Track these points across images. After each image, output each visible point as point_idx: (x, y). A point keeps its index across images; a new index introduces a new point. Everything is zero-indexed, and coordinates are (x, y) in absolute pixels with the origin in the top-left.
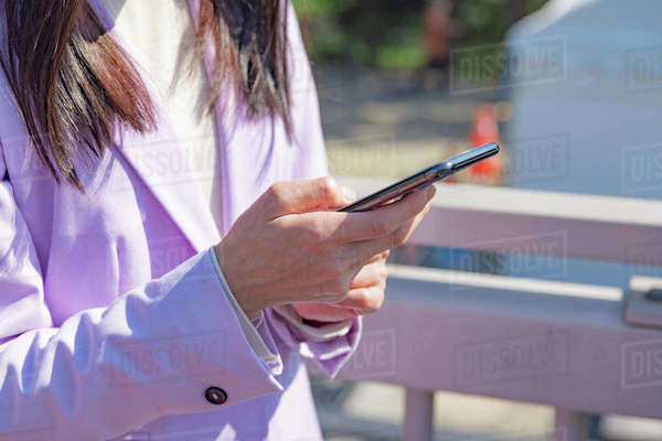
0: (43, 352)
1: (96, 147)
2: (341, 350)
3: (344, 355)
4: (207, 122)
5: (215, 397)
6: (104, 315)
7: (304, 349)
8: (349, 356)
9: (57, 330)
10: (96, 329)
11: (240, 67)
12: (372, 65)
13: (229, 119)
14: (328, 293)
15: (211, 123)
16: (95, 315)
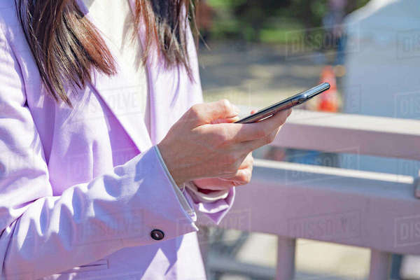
0: (51, 211)
1: (81, 85)
2: (222, 207)
3: (225, 210)
4: (142, 71)
5: (157, 235)
6: (89, 187)
7: (201, 207)
8: (227, 211)
9: (59, 197)
10: (85, 196)
11: (160, 37)
12: (256, 40)
13: (154, 68)
14: (226, 172)
15: (144, 70)
16: (83, 187)
